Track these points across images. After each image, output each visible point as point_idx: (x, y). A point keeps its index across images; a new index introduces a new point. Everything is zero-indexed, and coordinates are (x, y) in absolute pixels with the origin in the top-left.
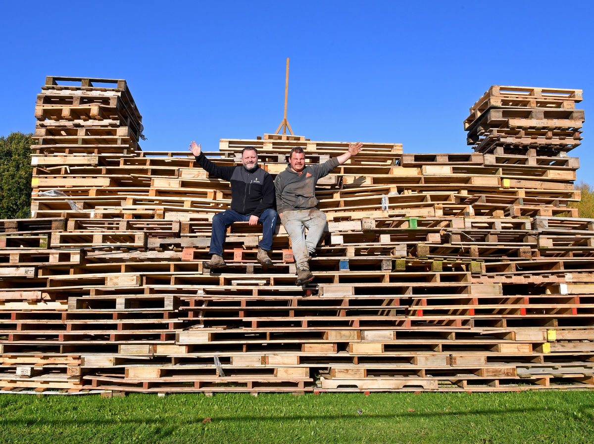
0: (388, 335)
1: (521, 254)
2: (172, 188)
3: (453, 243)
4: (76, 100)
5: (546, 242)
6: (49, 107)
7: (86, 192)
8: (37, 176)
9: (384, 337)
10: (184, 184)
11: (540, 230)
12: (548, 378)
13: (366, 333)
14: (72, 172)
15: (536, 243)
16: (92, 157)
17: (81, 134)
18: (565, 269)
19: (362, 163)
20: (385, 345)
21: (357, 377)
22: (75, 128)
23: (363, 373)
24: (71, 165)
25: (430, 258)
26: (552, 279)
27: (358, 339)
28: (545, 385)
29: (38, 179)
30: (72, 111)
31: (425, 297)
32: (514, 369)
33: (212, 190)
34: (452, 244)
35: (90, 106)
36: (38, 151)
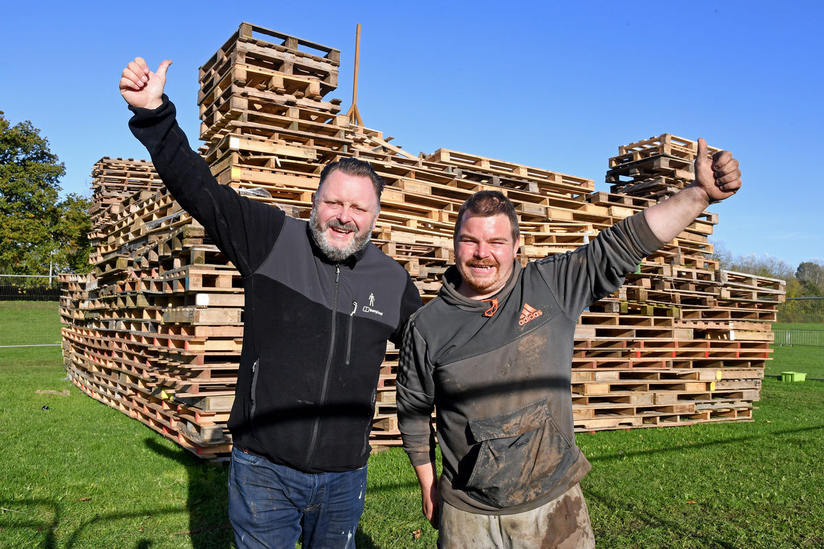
0: (613, 376)
1: (708, 303)
2: (395, 201)
3: (665, 289)
4: (289, 67)
5: (726, 294)
6: (255, 69)
7: (297, 195)
8: (239, 165)
9: (611, 378)
10: (408, 198)
11: (723, 283)
12: (709, 412)
13: (597, 374)
14: (285, 166)
15: (719, 294)
16: (309, 150)
17: (293, 115)
18: (732, 317)
19: (548, 193)
20: (611, 385)
21: (587, 417)
22: (286, 106)
23: (592, 412)
24: (281, 157)
25: (647, 303)
26: (722, 326)
27: (592, 380)
28: (706, 419)
29: (239, 170)
30: (286, 82)
31: (643, 340)
32: (693, 405)
33: (437, 210)
34: (664, 291)
35: (309, 79)
36: (239, 130)
